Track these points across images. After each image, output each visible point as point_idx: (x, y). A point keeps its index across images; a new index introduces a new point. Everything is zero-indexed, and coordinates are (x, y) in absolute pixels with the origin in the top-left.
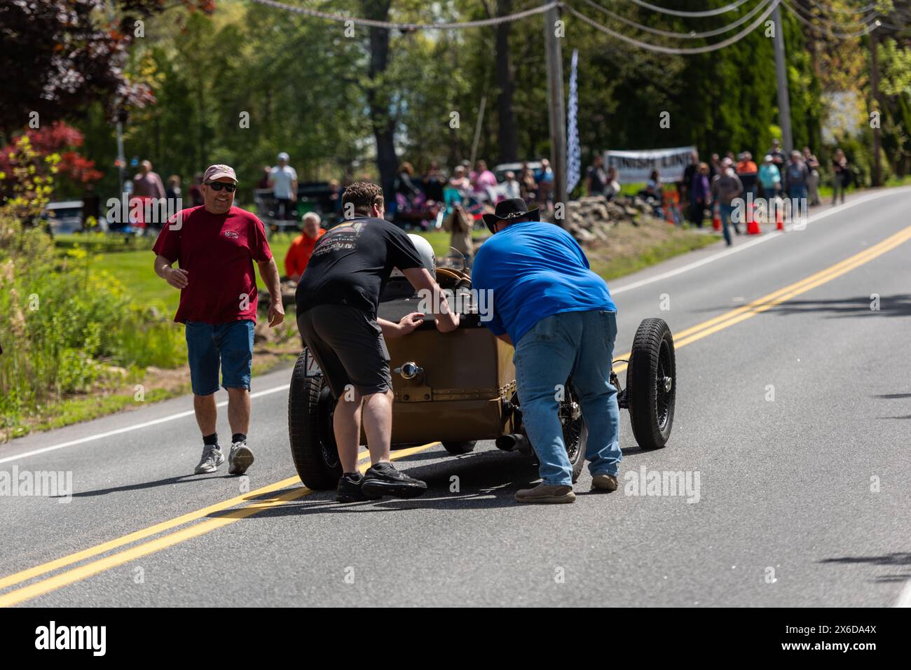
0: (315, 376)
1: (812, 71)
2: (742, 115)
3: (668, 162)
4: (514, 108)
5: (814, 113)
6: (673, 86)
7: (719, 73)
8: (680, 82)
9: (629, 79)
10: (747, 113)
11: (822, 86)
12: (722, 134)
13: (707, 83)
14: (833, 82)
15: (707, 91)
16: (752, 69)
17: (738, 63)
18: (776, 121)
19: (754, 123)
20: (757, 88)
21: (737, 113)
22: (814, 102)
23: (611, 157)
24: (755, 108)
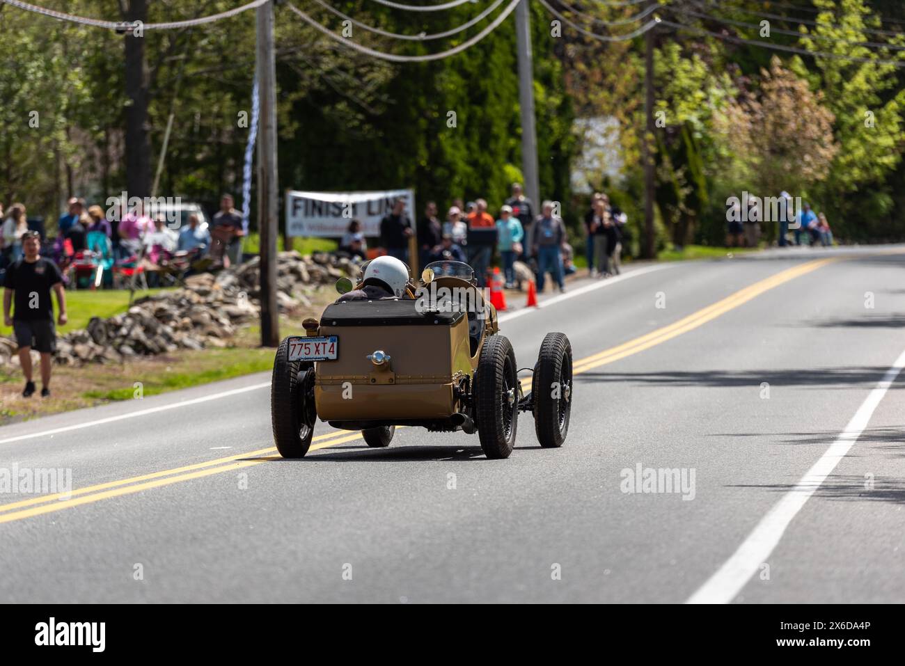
0: (297, 361)
1: (563, 87)
2: (468, 148)
3: (375, 209)
4: (147, 126)
5: (564, 147)
6: (372, 104)
7: (439, 88)
8: (385, 97)
9: (313, 92)
10: (474, 146)
11: (575, 108)
12: (440, 172)
13: (422, 100)
14: (589, 104)
15: (422, 113)
16: (485, 83)
17: (464, 74)
18: (513, 157)
19: (484, 159)
20: (489, 110)
21: (462, 146)
22: (566, 133)
23: (296, 199)
24: (487, 138)
